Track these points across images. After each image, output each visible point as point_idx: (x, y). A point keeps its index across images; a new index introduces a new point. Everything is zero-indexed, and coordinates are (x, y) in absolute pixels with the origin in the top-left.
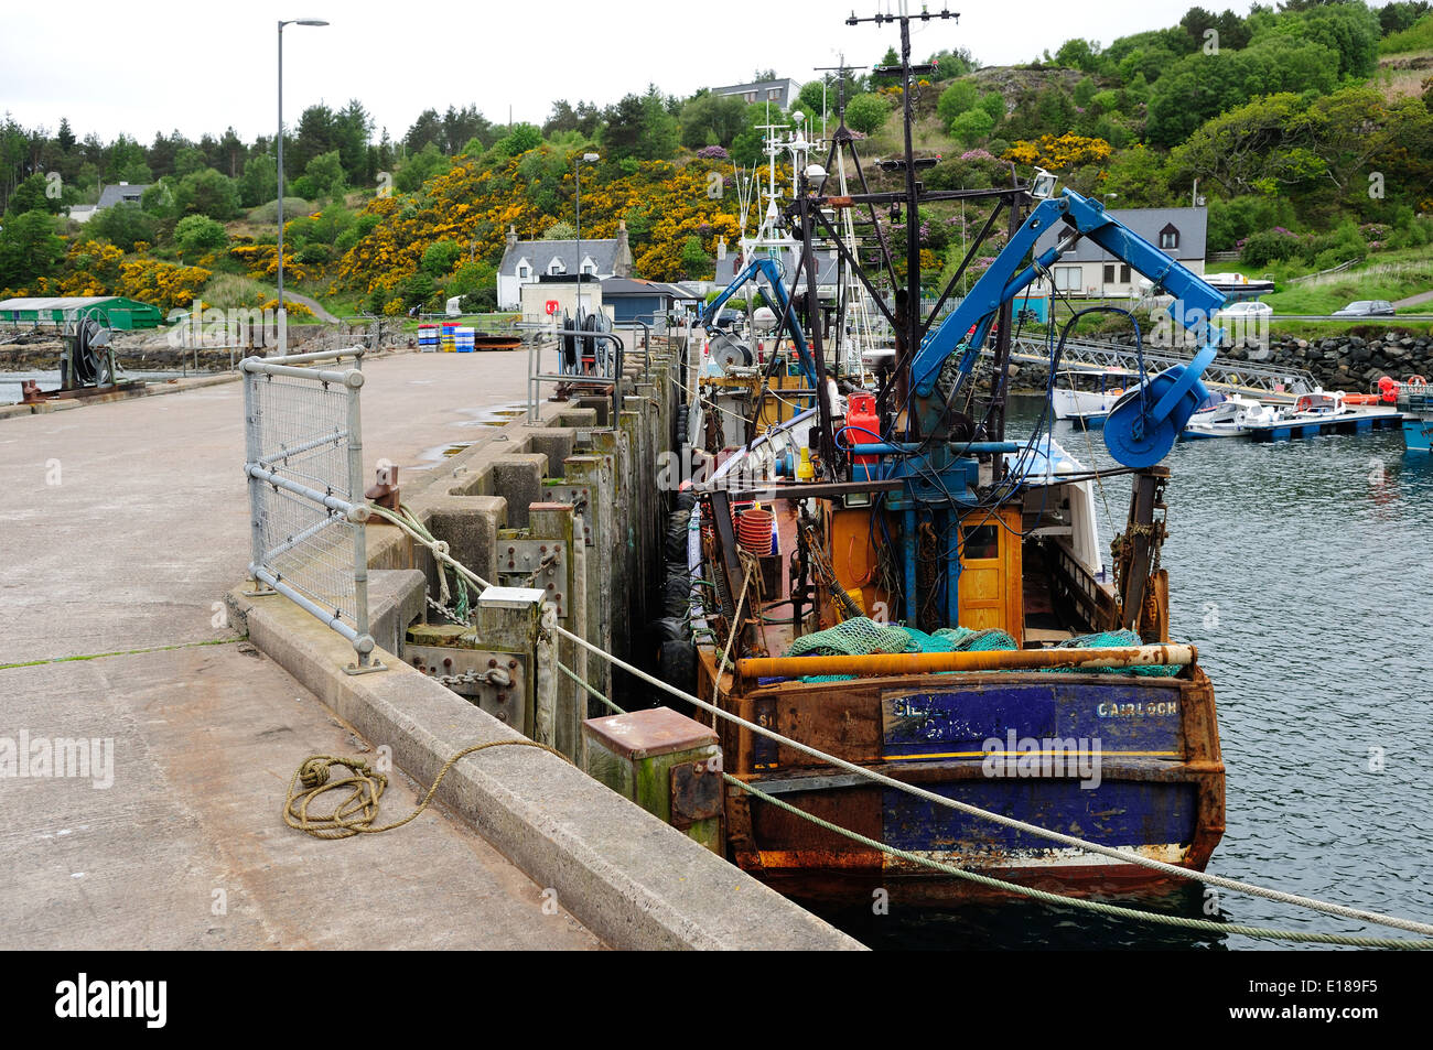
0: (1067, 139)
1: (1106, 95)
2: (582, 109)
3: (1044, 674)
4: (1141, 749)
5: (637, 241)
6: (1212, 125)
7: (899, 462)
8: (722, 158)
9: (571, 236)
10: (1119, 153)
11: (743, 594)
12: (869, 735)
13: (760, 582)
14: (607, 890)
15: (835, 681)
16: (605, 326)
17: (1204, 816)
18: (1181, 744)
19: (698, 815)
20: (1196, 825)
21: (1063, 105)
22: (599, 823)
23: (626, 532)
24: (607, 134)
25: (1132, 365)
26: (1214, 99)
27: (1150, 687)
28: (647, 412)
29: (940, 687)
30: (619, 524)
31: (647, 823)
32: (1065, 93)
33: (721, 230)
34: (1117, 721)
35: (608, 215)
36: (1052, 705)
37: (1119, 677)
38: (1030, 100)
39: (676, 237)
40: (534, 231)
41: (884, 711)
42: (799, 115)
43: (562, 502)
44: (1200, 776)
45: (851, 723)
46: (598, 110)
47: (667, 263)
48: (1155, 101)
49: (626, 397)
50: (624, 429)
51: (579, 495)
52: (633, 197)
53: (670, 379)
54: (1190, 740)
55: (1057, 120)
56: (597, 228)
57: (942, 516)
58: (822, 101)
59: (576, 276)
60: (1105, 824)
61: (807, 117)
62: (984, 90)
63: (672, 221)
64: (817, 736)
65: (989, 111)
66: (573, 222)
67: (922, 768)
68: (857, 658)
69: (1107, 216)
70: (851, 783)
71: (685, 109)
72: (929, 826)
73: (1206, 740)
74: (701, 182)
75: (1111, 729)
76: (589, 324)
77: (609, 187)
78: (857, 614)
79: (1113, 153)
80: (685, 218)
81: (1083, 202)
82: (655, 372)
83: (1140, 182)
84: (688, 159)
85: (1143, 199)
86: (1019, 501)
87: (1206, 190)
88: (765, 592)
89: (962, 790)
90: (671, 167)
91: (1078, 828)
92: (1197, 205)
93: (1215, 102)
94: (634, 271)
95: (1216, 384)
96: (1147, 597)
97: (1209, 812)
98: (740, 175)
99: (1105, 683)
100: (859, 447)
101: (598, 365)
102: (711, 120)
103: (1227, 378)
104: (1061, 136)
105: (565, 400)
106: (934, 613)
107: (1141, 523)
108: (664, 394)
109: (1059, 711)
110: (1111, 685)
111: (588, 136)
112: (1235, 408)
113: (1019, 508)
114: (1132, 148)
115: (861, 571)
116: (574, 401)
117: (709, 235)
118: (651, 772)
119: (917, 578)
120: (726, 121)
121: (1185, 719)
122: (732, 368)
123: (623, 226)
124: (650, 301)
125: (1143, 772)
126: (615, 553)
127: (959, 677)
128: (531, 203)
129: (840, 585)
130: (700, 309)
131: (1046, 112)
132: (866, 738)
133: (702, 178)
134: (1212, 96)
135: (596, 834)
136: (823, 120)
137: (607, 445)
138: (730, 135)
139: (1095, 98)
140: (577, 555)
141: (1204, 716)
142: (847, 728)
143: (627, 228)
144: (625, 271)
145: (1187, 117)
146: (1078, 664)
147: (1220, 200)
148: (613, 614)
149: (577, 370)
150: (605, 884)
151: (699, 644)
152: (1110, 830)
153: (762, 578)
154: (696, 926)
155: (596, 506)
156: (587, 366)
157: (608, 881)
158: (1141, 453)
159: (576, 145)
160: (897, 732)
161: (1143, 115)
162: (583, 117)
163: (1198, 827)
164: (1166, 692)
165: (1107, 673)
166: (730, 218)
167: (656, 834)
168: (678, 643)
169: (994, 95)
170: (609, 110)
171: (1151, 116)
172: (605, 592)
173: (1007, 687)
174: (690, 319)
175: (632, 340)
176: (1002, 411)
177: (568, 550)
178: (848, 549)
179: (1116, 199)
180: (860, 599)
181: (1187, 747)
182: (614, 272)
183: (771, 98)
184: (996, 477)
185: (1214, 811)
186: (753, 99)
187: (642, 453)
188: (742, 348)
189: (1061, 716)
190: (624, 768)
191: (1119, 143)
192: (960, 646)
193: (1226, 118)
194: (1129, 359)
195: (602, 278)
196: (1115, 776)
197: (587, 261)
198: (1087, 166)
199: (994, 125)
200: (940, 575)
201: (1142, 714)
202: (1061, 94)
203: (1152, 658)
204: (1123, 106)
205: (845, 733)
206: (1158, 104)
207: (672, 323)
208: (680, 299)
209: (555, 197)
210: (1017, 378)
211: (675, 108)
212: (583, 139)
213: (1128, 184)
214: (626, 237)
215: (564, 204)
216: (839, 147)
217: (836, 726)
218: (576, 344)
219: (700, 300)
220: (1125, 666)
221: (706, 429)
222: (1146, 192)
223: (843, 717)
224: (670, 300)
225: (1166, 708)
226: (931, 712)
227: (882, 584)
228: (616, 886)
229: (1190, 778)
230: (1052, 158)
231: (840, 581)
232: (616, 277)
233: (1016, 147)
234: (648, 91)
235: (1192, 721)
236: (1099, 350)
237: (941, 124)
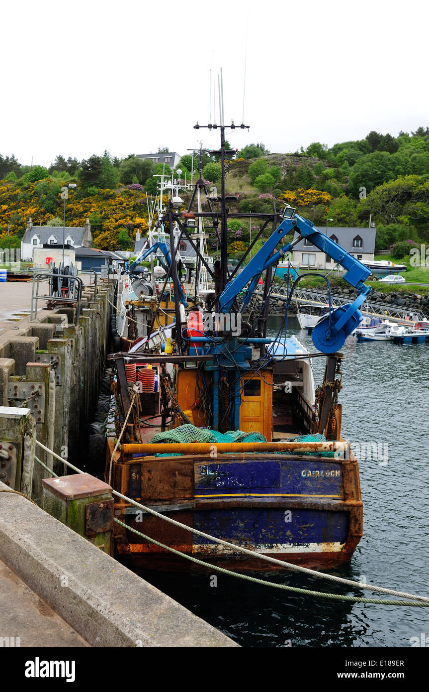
0: (310, 191)
1: (330, 171)
2: (70, 160)
3: (276, 455)
4: (322, 494)
5: (95, 229)
6: (379, 188)
7: (212, 347)
8: (140, 190)
9: (61, 225)
10: (335, 199)
11: (129, 411)
12: (187, 484)
13: (139, 405)
14: (45, 571)
15: (172, 456)
16: (74, 272)
17: (352, 528)
18: (342, 491)
19: (100, 530)
20: (348, 533)
21: (309, 174)
22: (44, 535)
23: (79, 378)
24: (81, 174)
25: (338, 303)
26: (380, 176)
27: (327, 462)
28: (94, 317)
29: (224, 460)
30: (76, 374)
31: (70, 535)
32: (310, 168)
33: (138, 226)
34: (310, 479)
35: (81, 215)
36: (279, 471)
37: (313, 457)
38: (293, 171)
39: (115, 228)
40: (42, 221)
41: (195, 472)
42: (179, 171)
43: (45, 363)
44: (351, 508)
45: (179, 478)
46: (78, 162)
47: (110, 241)
48: (353, 175)
49: (83, 309)
50: (81, 325)
51: (55, 359)
52: (94, 207)
53: (107, 300)
54: (346, 489)
55: (306, 181)
56: (75, 221)
57: (232, 375)
58: (191, 165)
59: (62, 245)
60: (304, 532)
61: (184, 172)
62: (271, 164)
63: (113, 220)
64: (161, 485)
65: (274, 175)
66: (61, 217)
67: (213, 502)
68: (183, 445)
69: (315, 229)
70: (177, 509)
71: (122, 164)
72: (216, 532)
73: (354, 490)
74: (129, 202)
75: (307, 483)
76: (66, 270)
77: (82, 201)
78: (188, 422)
79: (332, 199)
80: (120, 219)
81: (304, 221)
82: (99, 297)
83: (344, 214)
84: (123, 190)
85: (346, 222)
86: (271, 368)
87: (376, 220)
88: (141, 411)
89: (233, 513)
90: (114, 193)
91: (290, 533)
92: (371, 227)
93: (380, 177)
94: (92, 244)
95: (377, 315)
96: (331, 418)
97: (355, 526)
98: (149, 199)
99: (305, 460)
100: (193, 338)
101: (70, 292)
102: (135, 171)
103: (383, 312)
104: (307, 189)
105: (52, 309)
106: (227, 423)
107: (329, 381)
108: (104, 308)
109: (282, 474)
110: (308, 461)
111: (72, 174)
112: (386, 327)
113: (271, 371)
114: (341, 197)
115: (192, 401)
116: (56, 310)
117: (132, 228)
118: (76, 507)
119: (219, 405)
120: (143, 172)
121: (344, 479)
122: (143, 296)
123: (88, 221)
124: (100, 260)
125: (323, 505)
126: (72, 390)
127: (233, 455)
128: (41, 207)
129: (180, 408)
130: (126, 265)
131: (300, 177)
132: (185, 485)
133: (130, 199)
134: (380, 174)
135: (42, 541)
136: (192, 174)
137: (71, 334)
138: (144, 179)
139: (325, 172)
140: (51, 390)
141: (353, 478)
142: (177, 480)
143: (90, 222)
144: (88, 244)
145: (368, 184)
146: (292, 450)
147: (382, 225)
148: (70, 422)
149: (58, 295)
150: (44, 568)
151: (108, 436)
152: (306, 535)
153: (140, 403)
154: (89, 591)
155: (63, 365)
156: (64, 292)
157: (46, 567)
158: (330, 346)
159: (65, 179)
160: (201, 483)
161: (347, 182)
162: (70, 165)
163: (349, 534)
164: (335, 465)
165: (307, 455)
166: (143, 220)
167: (74, 541)
168: (97, 436)
169: (276, 167)
170: (84, 162)
171: (351, 182)
172: (66, 410)
173: (257, 461)
174: (121, 269)
175: (89, 279)
176: (265, 323)
177: (46, 388)
178: (187, 390)
179: (333, 221)
180: (191, 415)
181: (345, 493)
182: (82, 244)
183: (166, 161)
184: (261, 355)
185: (357, 526)
186: (157, 162)
187: (90, 338)
188: (148, 286)
189: (283, 476)
190: (61, 505)
191: (335, 194)
192: (238, 440)
193: (386, 186)
194: (337, 300)
195: (76, 247)
196: (309, 507)
197: (69, 238)
198: (319, 205)
199: (275, 182)
200: (231, 404)
201: (323, 476)
202: (308, 169)
203: (328, 448)
204: (338, 176)
205: (175, 483)
206: (354, 177)
207: (110, 272)
208: (116, 260)
209: (54, 204)
210: (282, 307)
211: (117, 163)
212: (69, 176)
213: (339, 214)
214: (89, 227)
215: (58, 208)
216: (198, 189)
217: (171, 480)
218: (59, 281)
219: (126, 261)
220: (315, 452)
221: (129, 327)
222: (347, 219)
223: (175, 475)
224: (111, 260)
225: (335, 473)
226: (219, 473)
227: (202, 408)
228: (49, 569)
229: (345, 509)
230: (303, 200)
231: (180, 406)
232: (83, 247)
233: (286, 193)
234: (104, 154)
235: (347, 480)
236: (322, 296)
237: (249, 180)
